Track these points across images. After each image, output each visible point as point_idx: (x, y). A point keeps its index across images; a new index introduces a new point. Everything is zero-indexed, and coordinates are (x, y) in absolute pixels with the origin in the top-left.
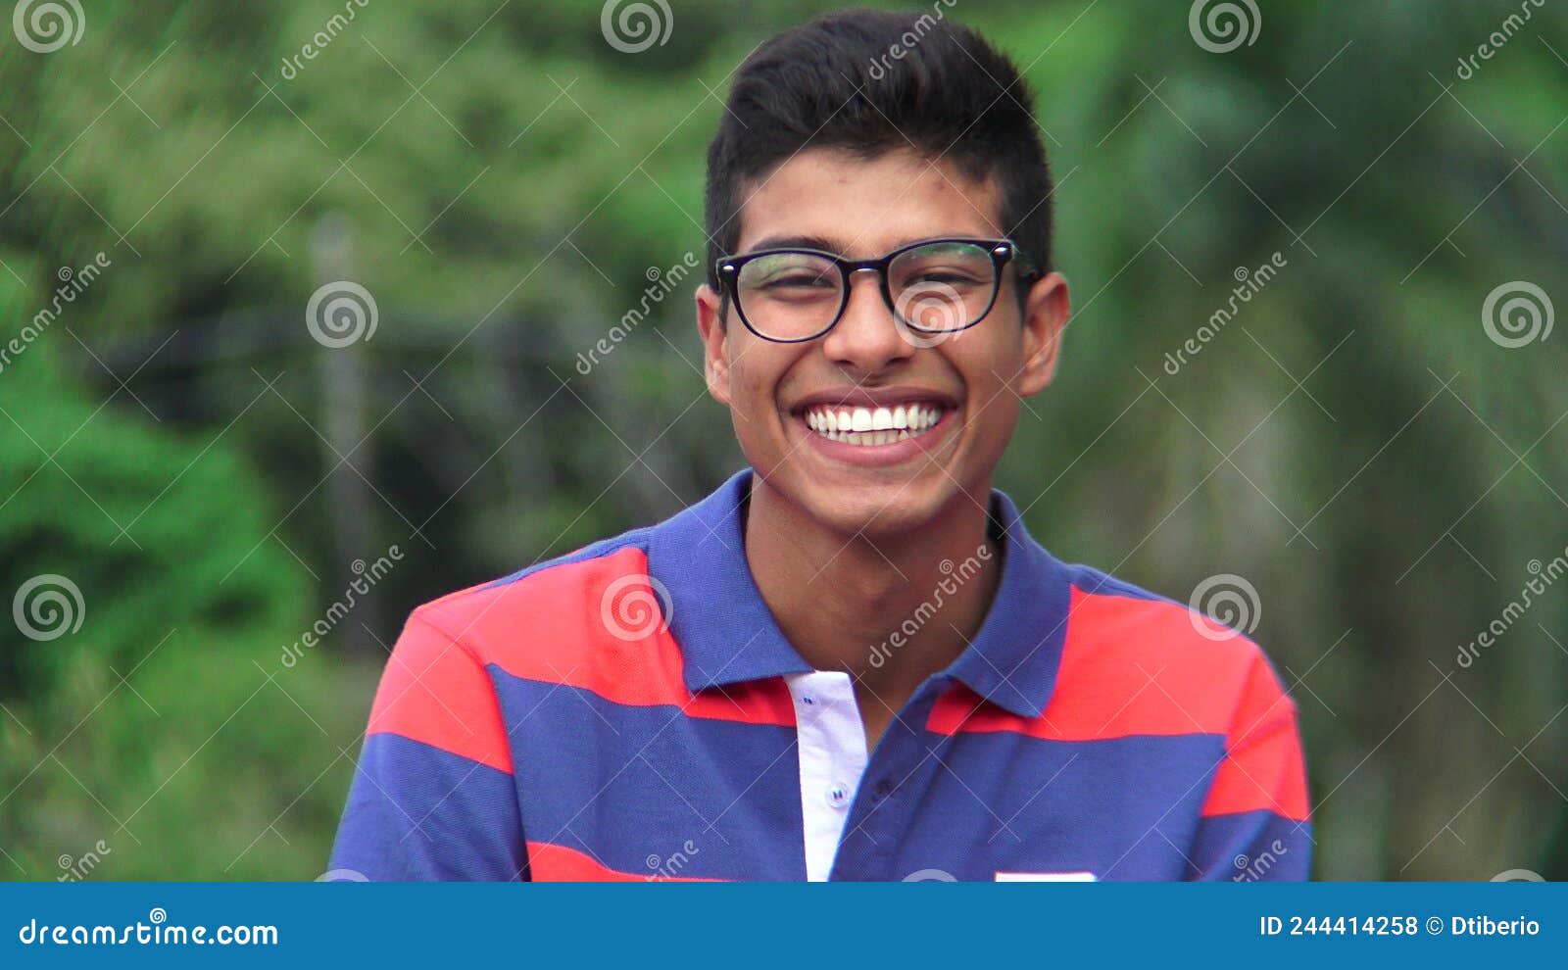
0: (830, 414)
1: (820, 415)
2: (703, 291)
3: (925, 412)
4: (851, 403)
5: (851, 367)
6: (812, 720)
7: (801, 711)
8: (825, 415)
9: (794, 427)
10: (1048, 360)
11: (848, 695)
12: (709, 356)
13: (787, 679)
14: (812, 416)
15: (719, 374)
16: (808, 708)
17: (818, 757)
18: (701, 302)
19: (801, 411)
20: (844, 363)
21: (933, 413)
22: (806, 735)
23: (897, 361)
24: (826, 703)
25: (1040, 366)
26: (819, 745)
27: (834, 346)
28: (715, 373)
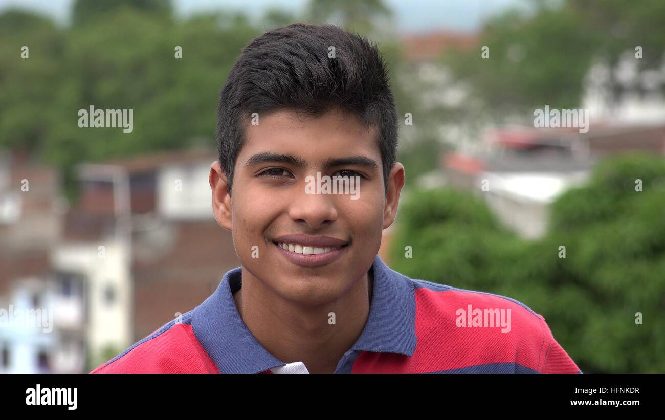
2: (214, 165)
4: (303, 244)
5: (304, 223)
9: (274, 247)
13: (271, 370)
15: (224, 214)
20: (300, 221)
23: (326, 222)
27: (295, 212)
28: (220, 211)
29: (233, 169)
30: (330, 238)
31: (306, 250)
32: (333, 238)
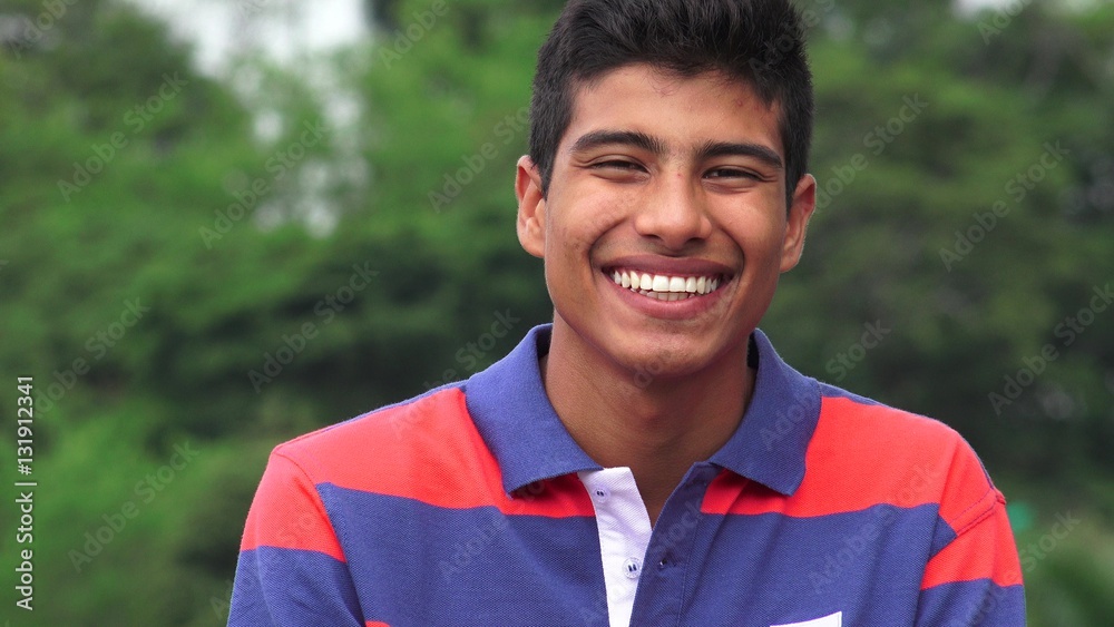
0: (633, 274)
1: (625, 275)
2: (524, 161)
3: (710, 280)
4: (653, 272)
5: (658, 241)
6: (607, 509)
7: (597, 501)
8: (629, 276)
9: (603, 281)
10: (796, 244)
11: (632, 485)
12: (521, 213)
13: (579, 474)
14: (617, 274)
15: (531, 230)
16: (601, 500)
17: (614, 539)
18: (521, 169)
19: (609, 270)
20: (651, 237)
21: (715, 281)
22: (603, 522)
23: (694, 241)
24: (614, 493)
25: (791, 248)
26: (613, 529)
27: (646, 223)
28: (527, 229)
29: (553, 160)
30: (703, 261)
31: (659, 283)
32: (708, 262)
